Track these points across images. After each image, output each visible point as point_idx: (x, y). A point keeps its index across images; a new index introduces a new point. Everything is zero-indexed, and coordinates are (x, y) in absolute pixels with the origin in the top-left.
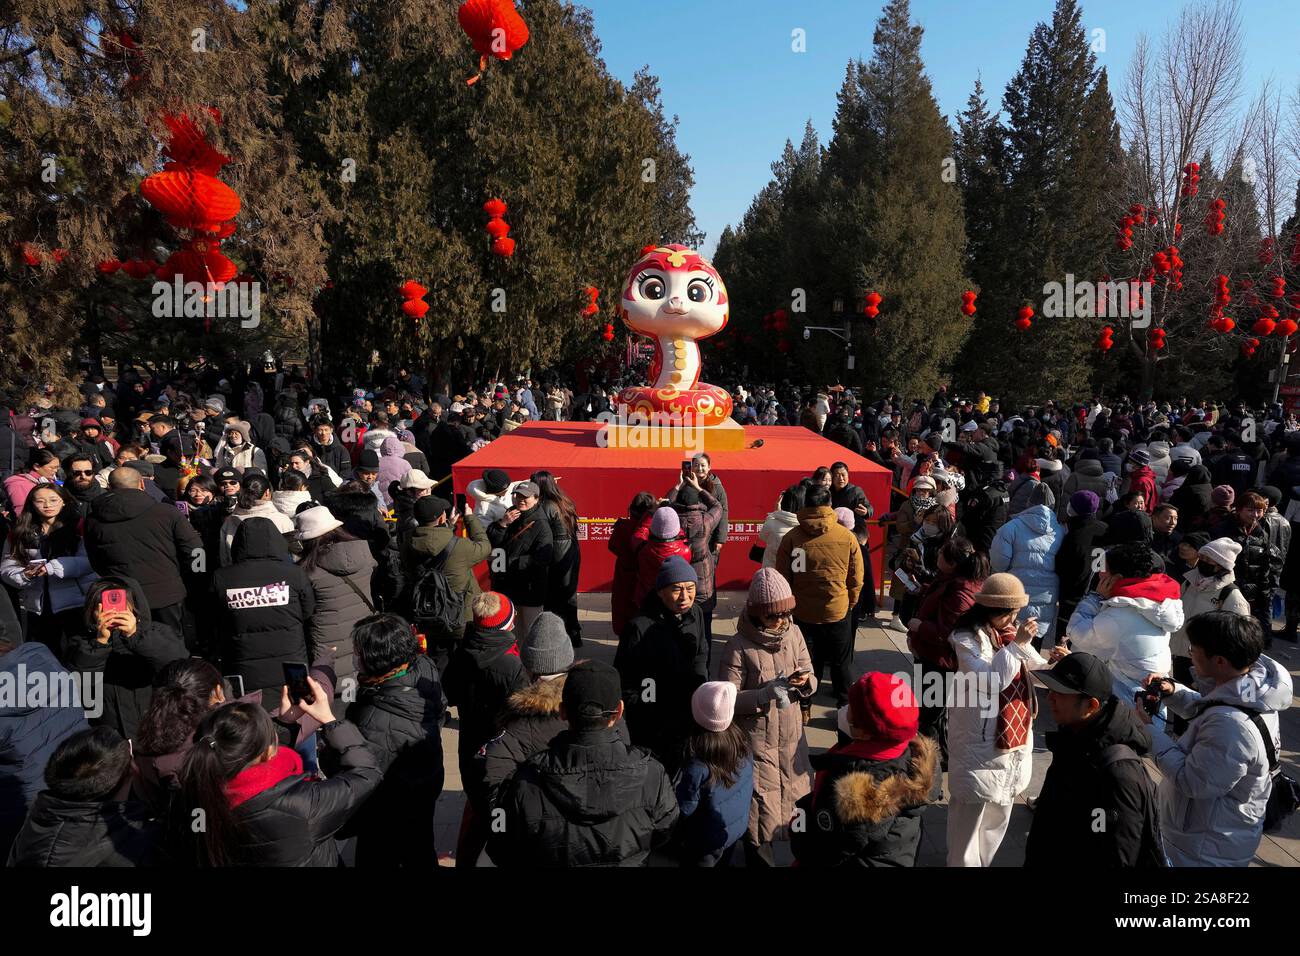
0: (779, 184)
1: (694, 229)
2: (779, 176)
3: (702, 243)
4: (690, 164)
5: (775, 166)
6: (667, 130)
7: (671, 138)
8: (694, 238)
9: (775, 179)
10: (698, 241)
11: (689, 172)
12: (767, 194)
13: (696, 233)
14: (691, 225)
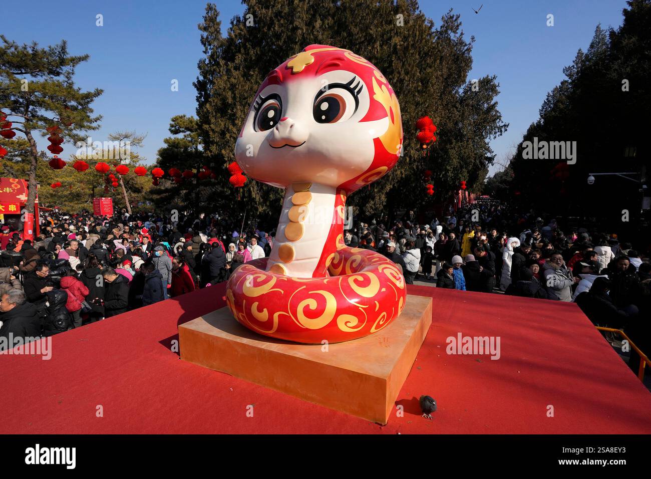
0: (570, 81)
1: (501, 122)
2: (570, 76)
3: (506, 130)
4: (496, 82)
5: (565, 70)
6: (466, 48)
7: (469, 54)
8: (500, 129)
9: (567, 78)
10: (503, 130)
11: (495, 87)
12: (560, 90)
13: (502, 124)
14: (498, 120)
